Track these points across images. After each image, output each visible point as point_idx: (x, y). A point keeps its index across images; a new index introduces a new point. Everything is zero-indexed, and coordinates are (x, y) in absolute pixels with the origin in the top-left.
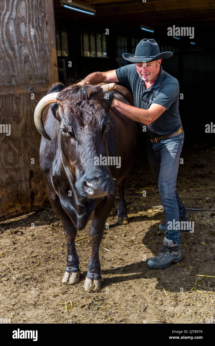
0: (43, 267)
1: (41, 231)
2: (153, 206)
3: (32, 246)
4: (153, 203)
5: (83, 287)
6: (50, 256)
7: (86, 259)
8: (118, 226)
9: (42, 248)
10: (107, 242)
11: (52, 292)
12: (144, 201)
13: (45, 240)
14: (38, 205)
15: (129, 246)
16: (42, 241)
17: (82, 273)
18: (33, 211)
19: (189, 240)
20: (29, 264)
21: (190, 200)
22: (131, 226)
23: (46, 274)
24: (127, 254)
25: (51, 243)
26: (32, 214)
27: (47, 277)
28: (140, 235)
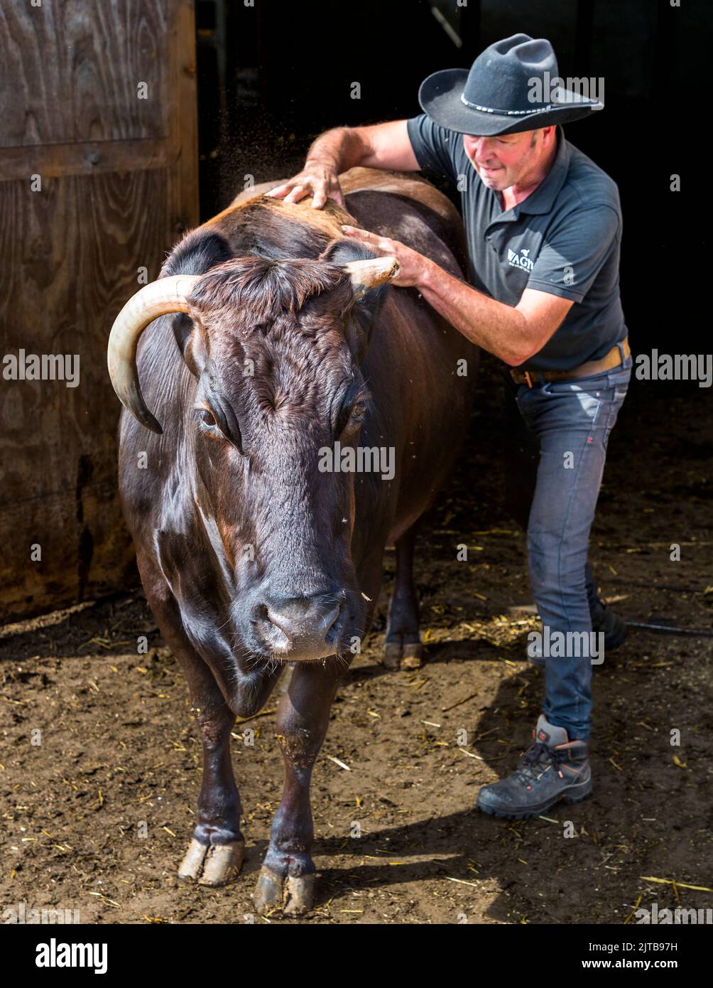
0: (117, 814)
1: (111, 678)
2: (513, 605)
3: (80, 735)
4: (516, 592)
5: (252, 895)
6: (142, 774)
7: (267, 794)
8: (384, 673)
9: (115, 743)
10: (340, 734)
11: (144, 910)
12: (483, 584)
13: (125, 712)
14: (105, 580)
15: (417, 753)
16: (117, 715)
17: (249, 844)
18: (88, 600)
19: (628, 745)
20: (69, 800)
21: (646, 590)
22: (429, 679)
23: (126, 843)
24: (408, 785)
25: (147, 723)
26: (83, 611)
27: (129, 853)
28: (458, 716)
